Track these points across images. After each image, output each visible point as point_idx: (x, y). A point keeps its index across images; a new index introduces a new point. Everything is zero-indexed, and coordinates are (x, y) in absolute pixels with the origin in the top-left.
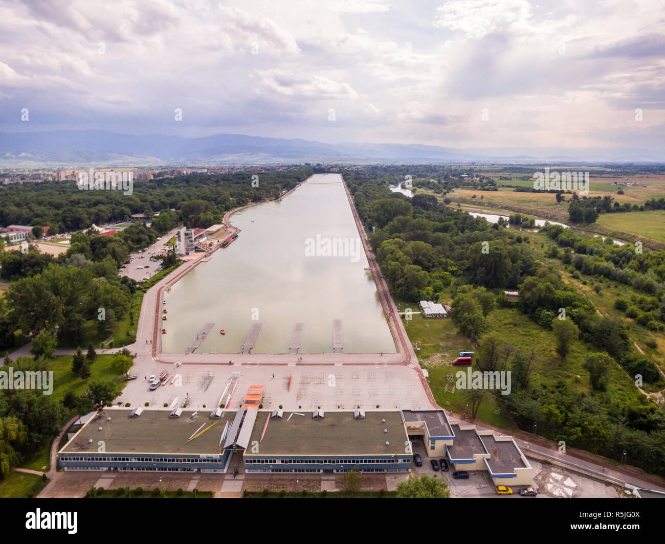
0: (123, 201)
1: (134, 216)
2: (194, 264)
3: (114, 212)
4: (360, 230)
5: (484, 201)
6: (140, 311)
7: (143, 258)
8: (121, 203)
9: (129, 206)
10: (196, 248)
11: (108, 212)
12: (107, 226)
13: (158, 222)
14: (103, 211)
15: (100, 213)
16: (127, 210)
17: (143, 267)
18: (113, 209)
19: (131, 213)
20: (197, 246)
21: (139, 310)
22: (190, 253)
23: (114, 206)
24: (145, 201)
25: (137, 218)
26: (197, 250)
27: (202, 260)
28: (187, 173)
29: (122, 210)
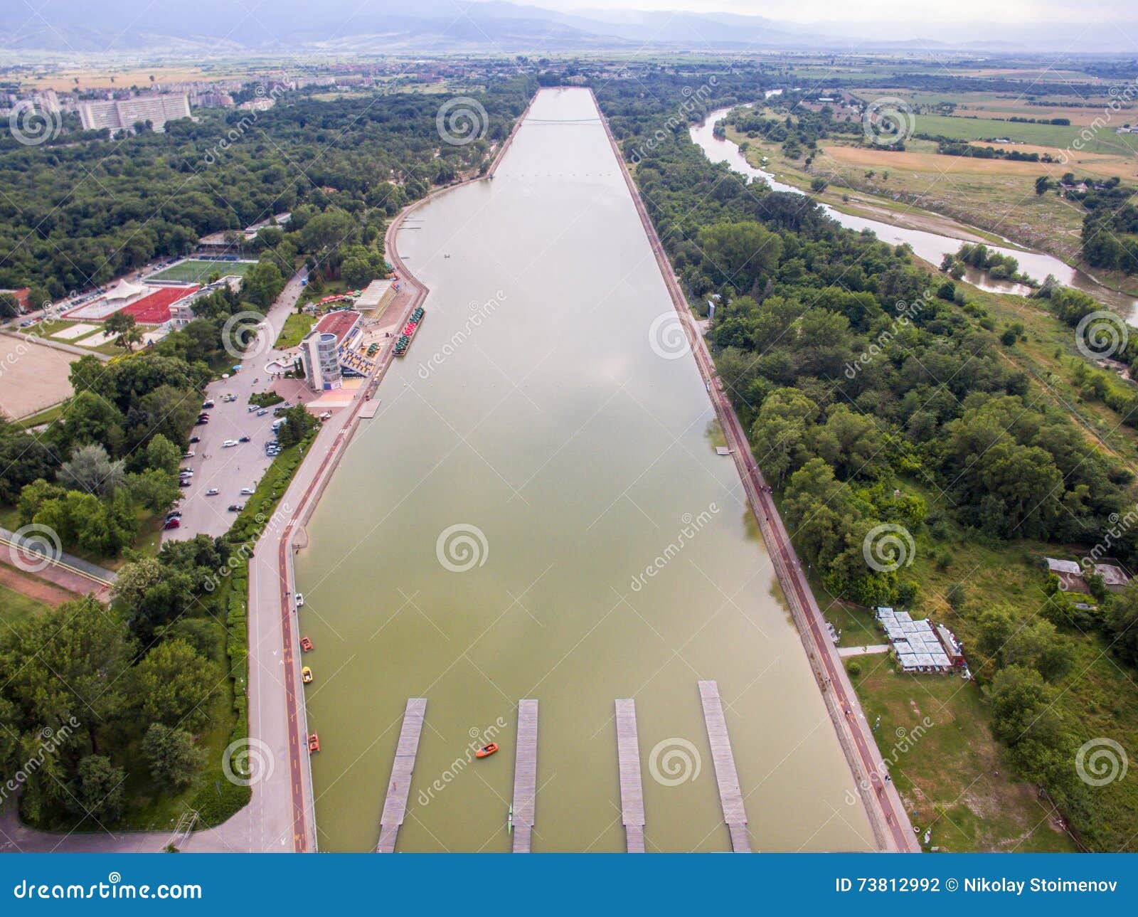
0: (178, 207)
1: (203, 241)
2: (345, 427)
3: (161, 237)
4: (673, 290)
5: (890, 185)
6: (247, 647)
7: (233, 400)
8: (175, 213)
9: (192, 219)
10: (344, 368)
11: (150, 241)
12: (150, 271)
13: (255, 284)
14: (140, 242)
15: (132, 246)
16: (188, 231)
17: (236, 442)
18: (160, 232)
19: (197, 236)
20: (346, 364)
21: (245, 642)
22: (333, 386)
23: (160, 222)
24: (222, 203)
25: (210, 246)
26: (347, 374)
27: (361, 413)
28: (297, 86)
29: (178, 234)
